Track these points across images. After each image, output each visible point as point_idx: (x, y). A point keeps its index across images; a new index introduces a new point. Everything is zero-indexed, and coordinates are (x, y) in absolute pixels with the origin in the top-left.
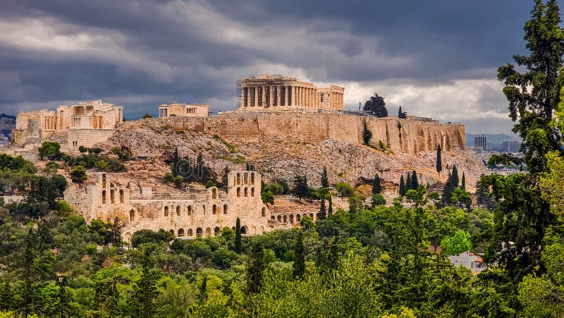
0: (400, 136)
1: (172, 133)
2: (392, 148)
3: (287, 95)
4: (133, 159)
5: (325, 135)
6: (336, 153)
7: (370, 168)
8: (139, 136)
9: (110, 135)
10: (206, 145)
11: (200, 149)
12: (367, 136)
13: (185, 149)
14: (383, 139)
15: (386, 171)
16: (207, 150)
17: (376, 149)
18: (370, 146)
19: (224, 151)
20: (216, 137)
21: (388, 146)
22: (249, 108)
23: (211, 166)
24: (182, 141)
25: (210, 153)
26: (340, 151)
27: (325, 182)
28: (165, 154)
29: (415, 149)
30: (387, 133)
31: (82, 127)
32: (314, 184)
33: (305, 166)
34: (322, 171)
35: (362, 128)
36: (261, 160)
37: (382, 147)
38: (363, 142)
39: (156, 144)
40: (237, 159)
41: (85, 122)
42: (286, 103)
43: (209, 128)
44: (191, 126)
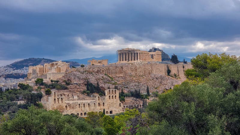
0: (184, 71)
1: (87, 74)
2: (180, 76)
3: (136, 56)
4: (72, 84)
5: (151, 72)
6: (155, 79)
7: (170, 85)
8: (75, 75)
9: (63, 75)
10: (101, 78)
11: (99, 79)
12: (169, 72)
13: (93, 80)
14: (176, 72)
16: (102, 80)
17: (172, 77)
18: (170, 76)
19: (109, 80)
20: (106, 75)
21: (178, 76)
22: (122, 62)
23: (103, 86)
24: (92, 77)
25: (103, 81)
26: (157, 78)
27: (148, 91)
28: (85, 82)
30: (178, 70)
31: (52, 72)
32: (144, 93)
33: (141, 85)
34: (147, 87)
35: (167, 69)
36: (124, 83)
37: (175, 76)
38: (167, 74)
39: (82, 78)
40: (114, 83)
41: (54, 71)
42: (136, 59)
43: (103, 71)
44: (96, 70)
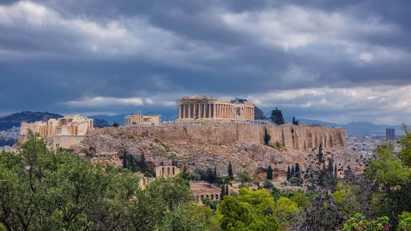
0: (293, 138)
1: (125, 138)
2: (286, 146)
3: (210, 110)
4: (97, 156)
5: (236, 138)
6: (243, 151)
7: (268, 161)
8: (103, 140)
9: (82, 139)
10: (149, 146)
11: (145, 149)
12: (267, 139)
13: (134, 149)
14: (279, 140)
15: (279, 163)
16: (150, 149)
17: (273, 147)
18: (269, 145)
19: (162, 151)
20: (156, 141)
21: (284, 145)
22: (185, 119)
23: (152, 160)
24: (132, 144)
25: (152, 152)
26: (246, 150)
27: (230, 172)
28: (120, 152)
29: (305, 146)
30: (283, 136)
31: (62, 134)
32: (223, 174)
33: (219, 161)
34: (228, 163)
35: (263, 133)
36: (188, 157)
37: (278, 146)
38: (264, 143)
39: (114, 146)
40: (171, 156)
41: (65, 131)
42: (210, 116)
43: (152, 134)
44: (139, 132)
